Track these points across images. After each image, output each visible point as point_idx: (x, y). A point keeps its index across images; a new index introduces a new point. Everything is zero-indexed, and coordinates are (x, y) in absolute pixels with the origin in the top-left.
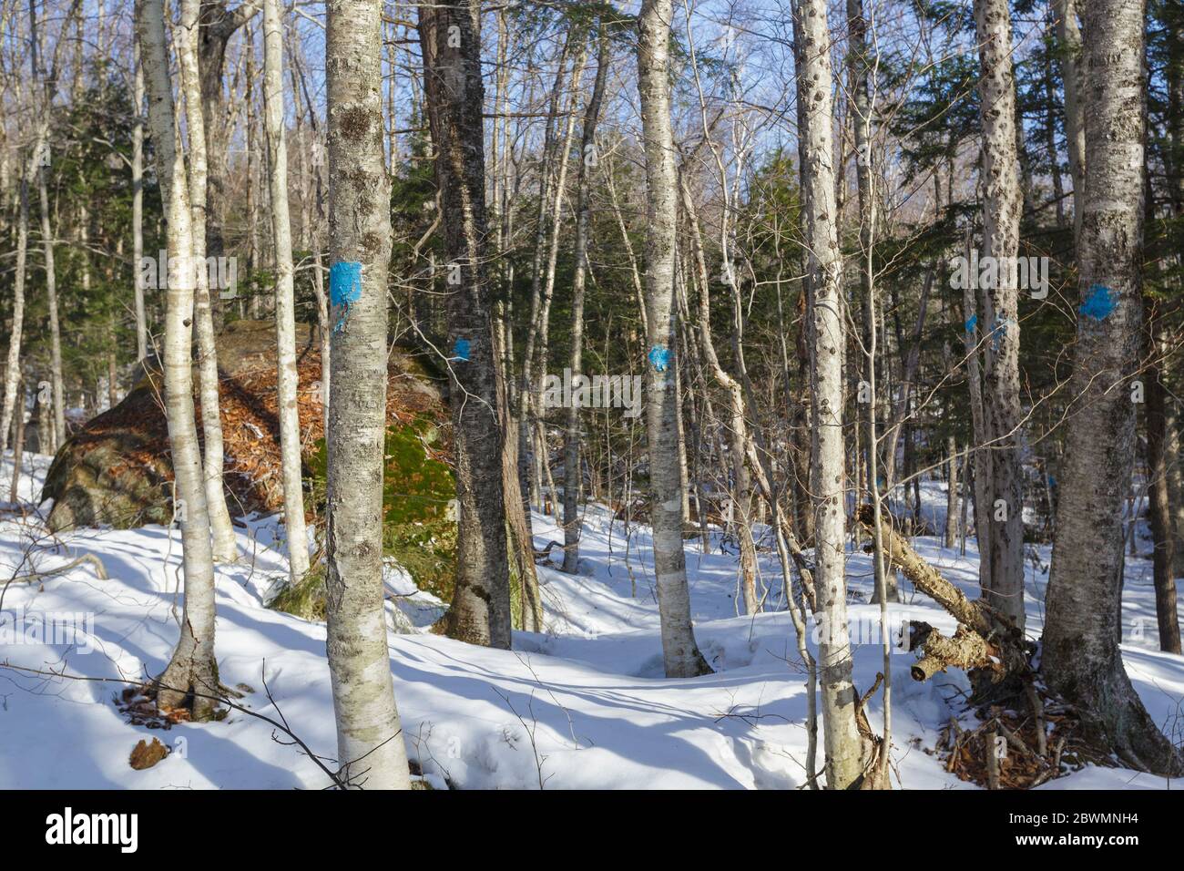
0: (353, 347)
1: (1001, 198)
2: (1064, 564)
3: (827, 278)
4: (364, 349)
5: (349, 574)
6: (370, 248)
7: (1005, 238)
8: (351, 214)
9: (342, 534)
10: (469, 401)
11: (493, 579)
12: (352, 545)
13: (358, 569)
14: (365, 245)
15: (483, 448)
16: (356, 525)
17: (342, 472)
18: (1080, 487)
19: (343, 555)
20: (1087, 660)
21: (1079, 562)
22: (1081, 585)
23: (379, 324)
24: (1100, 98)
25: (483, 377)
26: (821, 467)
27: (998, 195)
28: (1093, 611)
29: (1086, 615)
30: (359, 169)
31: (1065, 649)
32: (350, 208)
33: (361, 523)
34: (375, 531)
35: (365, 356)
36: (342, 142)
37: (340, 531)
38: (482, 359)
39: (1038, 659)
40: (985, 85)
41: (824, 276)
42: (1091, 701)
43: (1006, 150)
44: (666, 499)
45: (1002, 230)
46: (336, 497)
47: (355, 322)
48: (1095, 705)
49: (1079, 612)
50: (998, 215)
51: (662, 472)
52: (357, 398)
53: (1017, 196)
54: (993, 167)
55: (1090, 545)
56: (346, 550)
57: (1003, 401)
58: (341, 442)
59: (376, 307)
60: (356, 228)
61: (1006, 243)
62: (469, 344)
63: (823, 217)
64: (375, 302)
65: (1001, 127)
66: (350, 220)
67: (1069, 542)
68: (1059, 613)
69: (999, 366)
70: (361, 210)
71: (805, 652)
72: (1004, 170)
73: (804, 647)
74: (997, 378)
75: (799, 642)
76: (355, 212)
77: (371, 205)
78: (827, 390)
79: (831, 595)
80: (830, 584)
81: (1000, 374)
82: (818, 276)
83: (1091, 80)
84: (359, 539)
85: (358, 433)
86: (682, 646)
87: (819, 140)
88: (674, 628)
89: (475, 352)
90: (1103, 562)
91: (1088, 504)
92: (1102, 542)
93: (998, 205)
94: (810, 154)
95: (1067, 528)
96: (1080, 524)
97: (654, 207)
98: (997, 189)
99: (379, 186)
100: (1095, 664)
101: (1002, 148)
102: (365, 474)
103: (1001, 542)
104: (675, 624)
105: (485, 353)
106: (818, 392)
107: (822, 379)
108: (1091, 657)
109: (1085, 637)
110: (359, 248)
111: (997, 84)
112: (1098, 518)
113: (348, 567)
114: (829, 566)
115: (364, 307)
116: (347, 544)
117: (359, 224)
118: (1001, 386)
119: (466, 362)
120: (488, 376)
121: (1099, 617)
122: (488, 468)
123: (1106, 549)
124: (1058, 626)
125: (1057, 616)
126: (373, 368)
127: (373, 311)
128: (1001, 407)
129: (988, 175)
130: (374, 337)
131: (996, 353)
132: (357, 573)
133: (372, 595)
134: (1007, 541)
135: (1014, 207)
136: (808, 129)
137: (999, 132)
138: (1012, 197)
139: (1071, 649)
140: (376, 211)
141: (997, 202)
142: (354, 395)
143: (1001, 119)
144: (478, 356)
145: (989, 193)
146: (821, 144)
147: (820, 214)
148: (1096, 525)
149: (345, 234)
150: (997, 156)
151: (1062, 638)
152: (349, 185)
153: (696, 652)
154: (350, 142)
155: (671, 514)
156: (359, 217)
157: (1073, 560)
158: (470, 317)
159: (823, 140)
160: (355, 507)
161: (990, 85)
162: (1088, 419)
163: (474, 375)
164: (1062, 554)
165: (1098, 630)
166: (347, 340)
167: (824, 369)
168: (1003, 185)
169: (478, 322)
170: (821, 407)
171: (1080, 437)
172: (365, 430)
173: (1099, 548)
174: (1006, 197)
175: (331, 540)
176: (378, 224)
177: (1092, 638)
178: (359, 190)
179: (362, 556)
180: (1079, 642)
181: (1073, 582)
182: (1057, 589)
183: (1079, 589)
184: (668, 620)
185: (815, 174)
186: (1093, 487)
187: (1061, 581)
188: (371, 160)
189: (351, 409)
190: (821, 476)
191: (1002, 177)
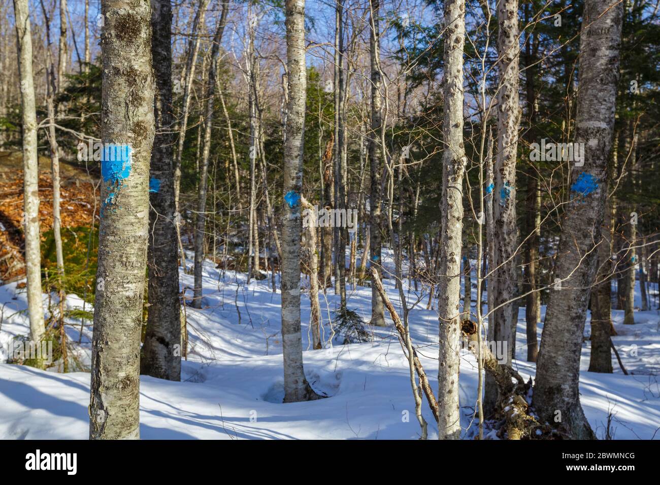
0: (122, 216)
1: (510, 113)
2: (551, 342)
3: (458, 168)
4: (132, 218)
5: (112, 404)
6: (139, 135)
7: (511, 137)
8: (123, 105)
9: (107, 371)
10: (159, 219)
11: (171, 332)
12: (116, 380)
13: (120, 399)
14: (134, 132)
15: (167, 249)
16: (120, 363)
17: (108, 319)
18: (565, 296)
19: (107, 388)
20: (564, 401)
21: (561, 341)
22: (562, 355)
23: (144, 197)
24: (594, 56)
25: (168, 203)
26: (447, 298)
27: (508, 111)
28: (568, 371)
29: (564, 373)
30: (131, 67)
31: (550, 394)
32: (122, 100)
33: (124, 361)
34: (135, 366)
35: (132, 224)
36: (116, 43)
37: (105, 369)
38: (168, 191)
39: (530, 397)
40: (504, 42)
41: (456, 167)
42: (568, 428)
43: (514, 83)
44: (292, 288)
45: (510, 132)
46: (102, 340)
47: (124, 196)
48: (570, 430)
49: (559, 371)
50: (508, 123)
51: (290, 271)
52: (124, 259)
53: (519, 112)
54: (506, 93)
55: (568, 331)
56: (110, 384)
57: (506, 236)
58: (109, 295)
59: (142, 183)
60: (127, 117)
61: (512, 140)
62: (159, 181)
63: (456, 126)
64: (141, 180)
65: (512, 68)
66: (122, 110)
67: (555, 328)
68: (547, 371)
69: (504, 215)
70: (132, 102)
71: (420, 417)
72: (512, 95)
73: (420, 413)
74: (503, 222)
75: (417, 411)
76: (127, 104)
77: (140, 98)
78: (454, 246)
79: (450, 386)
80: (450, 379)
81: (505, 220)
82: (451, 167)
83: (589, 44)
84: (122, 375)
85: (124, 288)
86: (297, 378)
87: (456, 71)
88: (293, 367)
89: (163, 187)
90: (575, 341)
91: (569, 306)
92: (575, 329)
93: (508, 117)
94: (450, 81)
95: (554, 320)
96: (563, 318)
97: (293, 102)
98: (508, 107)
99: (147, 83)
100: (568, 403)
101: (511, 82)
102: (129, 322)
103: (501, 322)
104: (293, 365)
105: (170, 187)
106: (448, 247)
107: (451, 238)
108: (566, 399)
109: (563, 387)
110: (129, 134)
111: (510, 42)
112: (574, 315)
113: (111, 398)
114: (450, 367)
115: (132, 184)
116: (112, 379)
117: (130, 114)
118: (505, 227)
119: (157, 194)
120: (171, 202)
121: (571, 375)
122: (170, 261)
123: (577, 334)
124: (545, 379)
125: (545, 373)
126: (139, 234)
127: (140, 188)
128: (505, 240)
129: (502, 98)
130: (140, 209)
131: (503, 207)
132: (119, 403)
133: (131, 419)
134: (504, 321)
135: (517, 118)
136: (448, 63)
137: (510, 71)
138: (516, 112)
139: (554, 393)
140: (144, 104)
141: (508, 115)
142: (121, 256)
143: (512, 64)
144: (165, 189)
145: (503, 109)
146: (457, 74)
147: (454, 123)
148: (573, 319)
149: (117, 122)
150: (509, 86)
151: (548, 387)
152: (122, 80)
153: (305, 382)
154: (124, 43)
155: (294, 297)
156: (131, 108)
157: (557, 340)
158: (160, 164)
159: (458, 71)
160: (120, 348)
161: (507, 42)
162: (573, 255)
163: (162, 201)
164: (550, 335)
165: (570, 383)
166: (117, 210)
167: (452, 232)
168: (511, 104)
169: (166, 167)
170: (449, 258)
171: (567, 265)
172: (130, 285)
173: (574, 333)
174: (513, 112)
175: (97, 376)
176: (146, 115)
177: (566, 387)
178: (130, 85)
179: (124, 388)
180: (559, 390)
181: (556, 353)
182: (546, 357)
183: (560, 357)
184: (289, 362)
185: (453, 95)
186: (573, 296)
187: (548, 352)
188: (141, 60)
189: (119, 268)
190: (447, 305)
191: (511, 100)
